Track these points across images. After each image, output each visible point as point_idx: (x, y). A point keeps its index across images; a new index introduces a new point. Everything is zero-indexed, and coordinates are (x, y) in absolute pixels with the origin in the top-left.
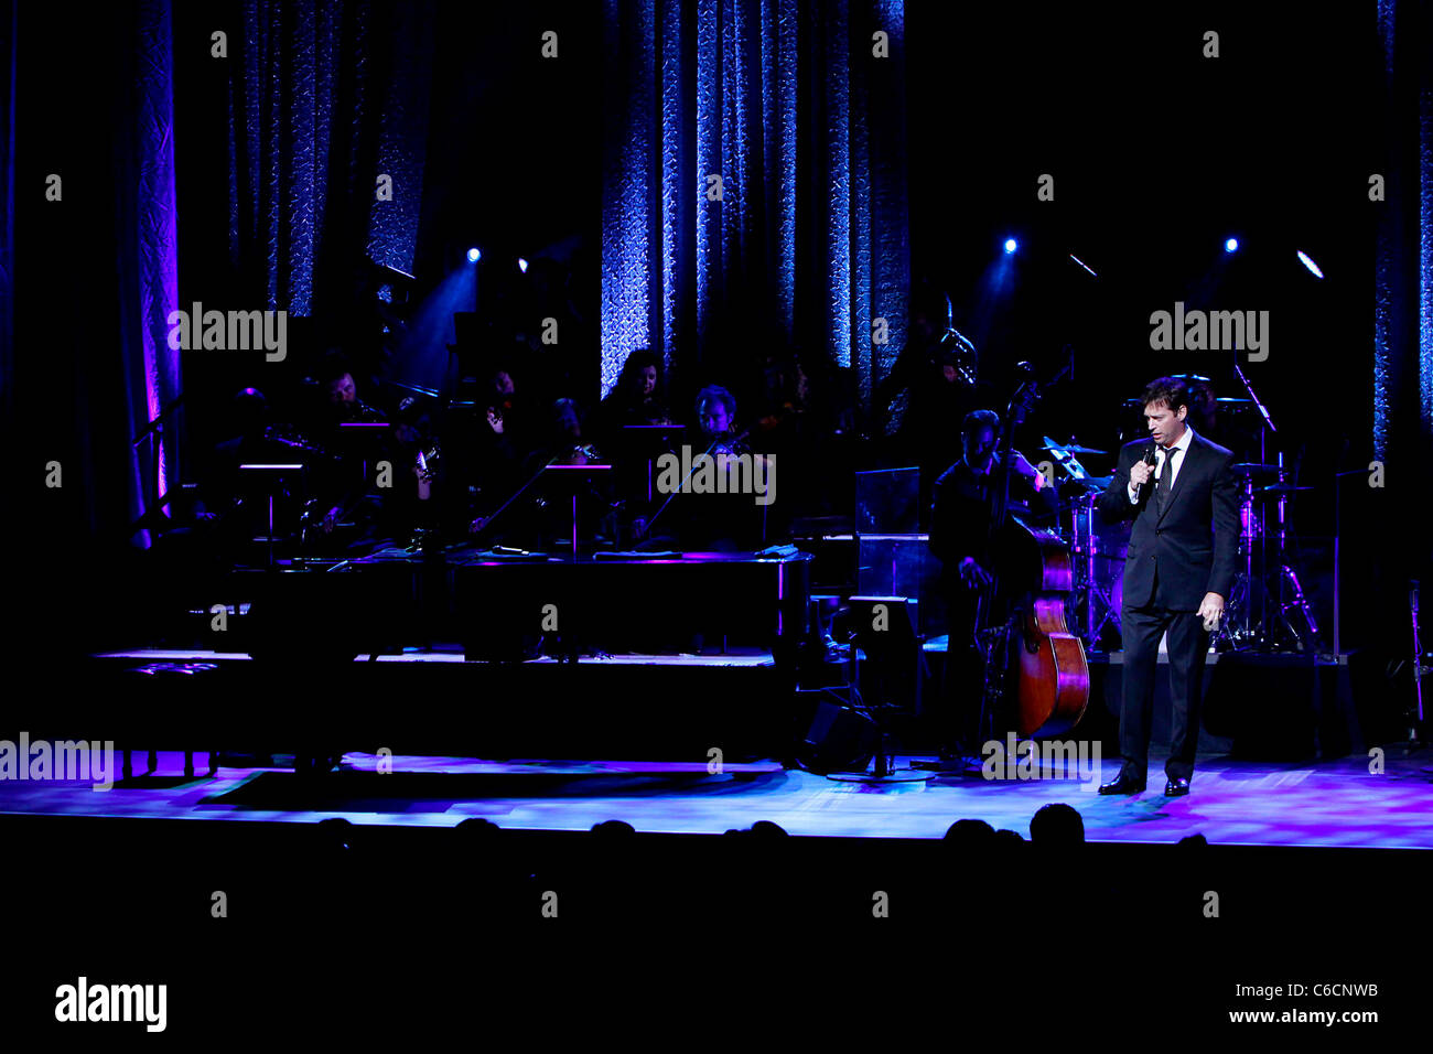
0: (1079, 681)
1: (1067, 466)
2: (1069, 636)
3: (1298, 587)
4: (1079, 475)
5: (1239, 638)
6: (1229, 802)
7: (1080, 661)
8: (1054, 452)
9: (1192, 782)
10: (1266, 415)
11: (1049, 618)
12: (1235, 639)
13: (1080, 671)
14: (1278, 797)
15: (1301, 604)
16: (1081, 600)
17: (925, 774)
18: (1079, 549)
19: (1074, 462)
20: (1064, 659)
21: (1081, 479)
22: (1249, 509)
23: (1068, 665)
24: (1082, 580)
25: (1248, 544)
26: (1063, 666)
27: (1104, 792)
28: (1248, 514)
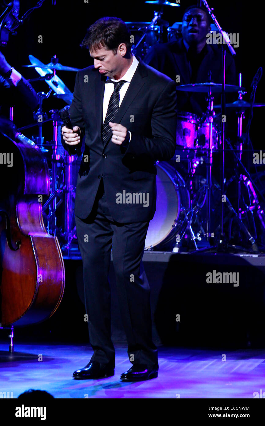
0: (56, 275)
1: (50, 82)
2: (47, 235)
3: (254, 193)
4: (60, 90)
5: (200, 239)
6: (187, 388)
7: (57, 258)
8: (38, 70)
12: (197, 240)
14: (231, 384)
15: (256, 208)
16: (60, 202)
18: (58, 157)
19: (56, 78)
20: (43, 256)
21: (62, 95)
22: (211, 124)
23: (47, 260)
24: (62, 186)
25: (210, 155)
26: (41, 261)
27: (78, 377)
28: (210, 128)
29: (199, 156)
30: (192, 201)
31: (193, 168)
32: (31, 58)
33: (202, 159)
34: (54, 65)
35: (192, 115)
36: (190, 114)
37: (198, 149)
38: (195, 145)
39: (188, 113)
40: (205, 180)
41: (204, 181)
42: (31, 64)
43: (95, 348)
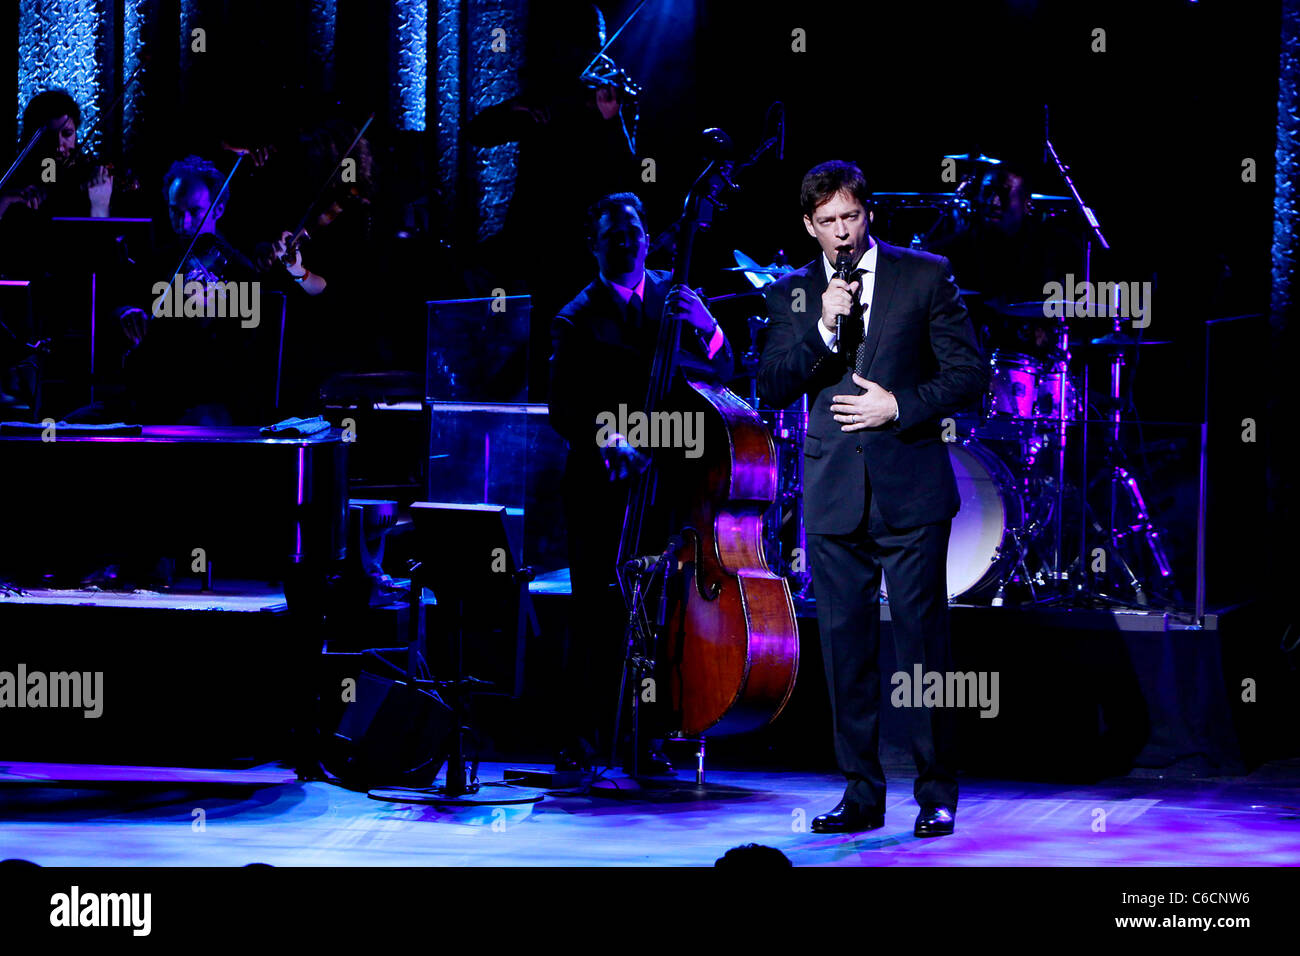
0: (783, 647)
2: (770, 576)
3: (1141, 502)
5: (1042, 582)
6: (1017, 848)
7: (785, 615)
8: (750, 276)
9: (957, 815)
10: (1094, 223)
11: (738, 546)
12: (1036, 584)
13: (785, 632)
15: (1144, 530)
16: (789, 515)
17: (533, 792)
18: (785, 434)
20: (760, 611)
22: (1064, 375)
23: (765, 620)
24: (791, 484)
25: (1060, 431)
26: (757, 623)
27: (821, 828)
28: (1062, 382)
29: (1041, 431)
30: (1027, 515)
31: (1030, 454)
32: (738, 255)
33: (1046, 438)
34: (780, 267)
35: (1027, 359)
36: (1026, 356)
37: (1038, 420)
38: (1034, 413)
39: (1021, 354)
40: (1051, 478)
41: (1048, 479)
42: (738, 266)
43: (849, 776)
